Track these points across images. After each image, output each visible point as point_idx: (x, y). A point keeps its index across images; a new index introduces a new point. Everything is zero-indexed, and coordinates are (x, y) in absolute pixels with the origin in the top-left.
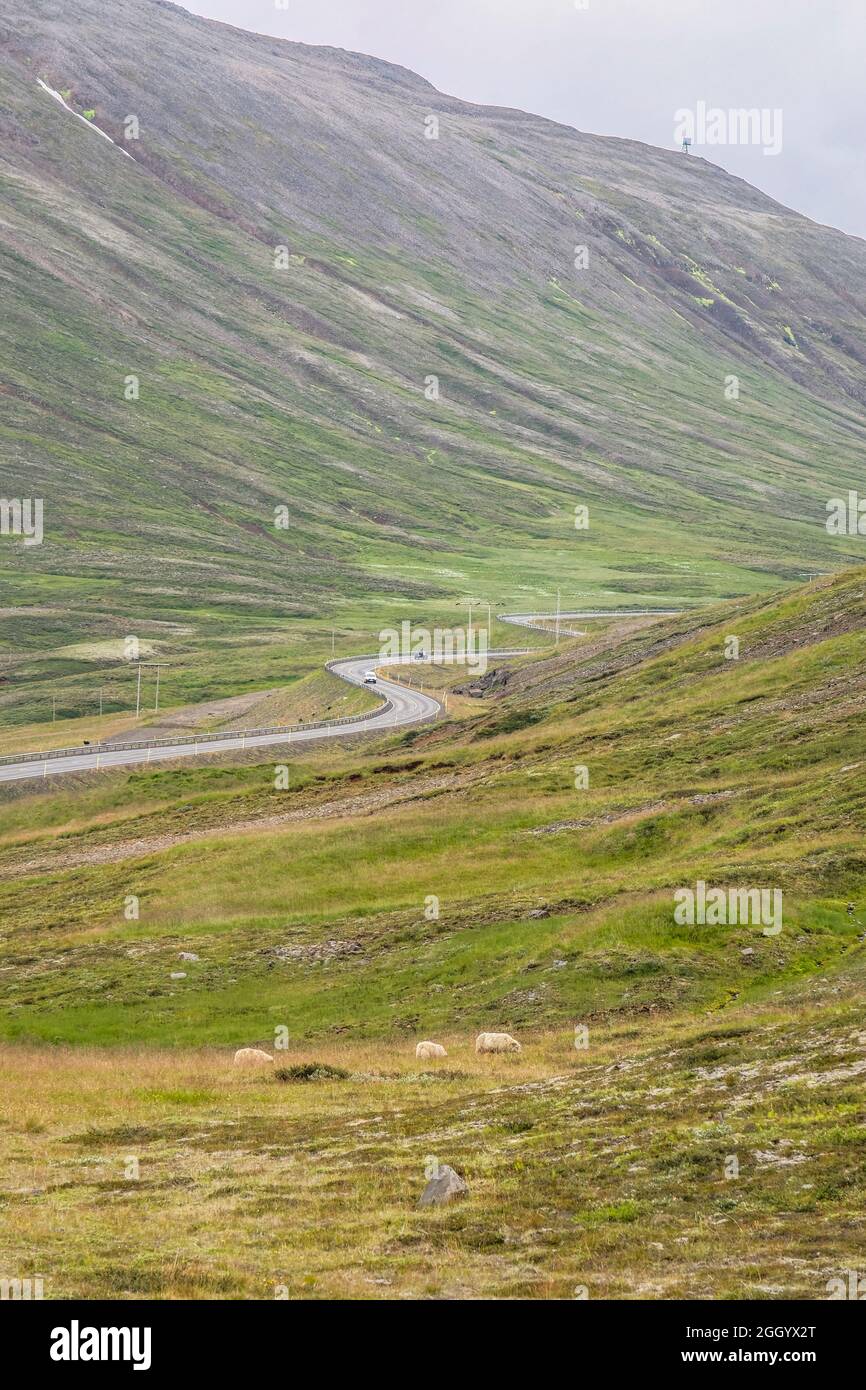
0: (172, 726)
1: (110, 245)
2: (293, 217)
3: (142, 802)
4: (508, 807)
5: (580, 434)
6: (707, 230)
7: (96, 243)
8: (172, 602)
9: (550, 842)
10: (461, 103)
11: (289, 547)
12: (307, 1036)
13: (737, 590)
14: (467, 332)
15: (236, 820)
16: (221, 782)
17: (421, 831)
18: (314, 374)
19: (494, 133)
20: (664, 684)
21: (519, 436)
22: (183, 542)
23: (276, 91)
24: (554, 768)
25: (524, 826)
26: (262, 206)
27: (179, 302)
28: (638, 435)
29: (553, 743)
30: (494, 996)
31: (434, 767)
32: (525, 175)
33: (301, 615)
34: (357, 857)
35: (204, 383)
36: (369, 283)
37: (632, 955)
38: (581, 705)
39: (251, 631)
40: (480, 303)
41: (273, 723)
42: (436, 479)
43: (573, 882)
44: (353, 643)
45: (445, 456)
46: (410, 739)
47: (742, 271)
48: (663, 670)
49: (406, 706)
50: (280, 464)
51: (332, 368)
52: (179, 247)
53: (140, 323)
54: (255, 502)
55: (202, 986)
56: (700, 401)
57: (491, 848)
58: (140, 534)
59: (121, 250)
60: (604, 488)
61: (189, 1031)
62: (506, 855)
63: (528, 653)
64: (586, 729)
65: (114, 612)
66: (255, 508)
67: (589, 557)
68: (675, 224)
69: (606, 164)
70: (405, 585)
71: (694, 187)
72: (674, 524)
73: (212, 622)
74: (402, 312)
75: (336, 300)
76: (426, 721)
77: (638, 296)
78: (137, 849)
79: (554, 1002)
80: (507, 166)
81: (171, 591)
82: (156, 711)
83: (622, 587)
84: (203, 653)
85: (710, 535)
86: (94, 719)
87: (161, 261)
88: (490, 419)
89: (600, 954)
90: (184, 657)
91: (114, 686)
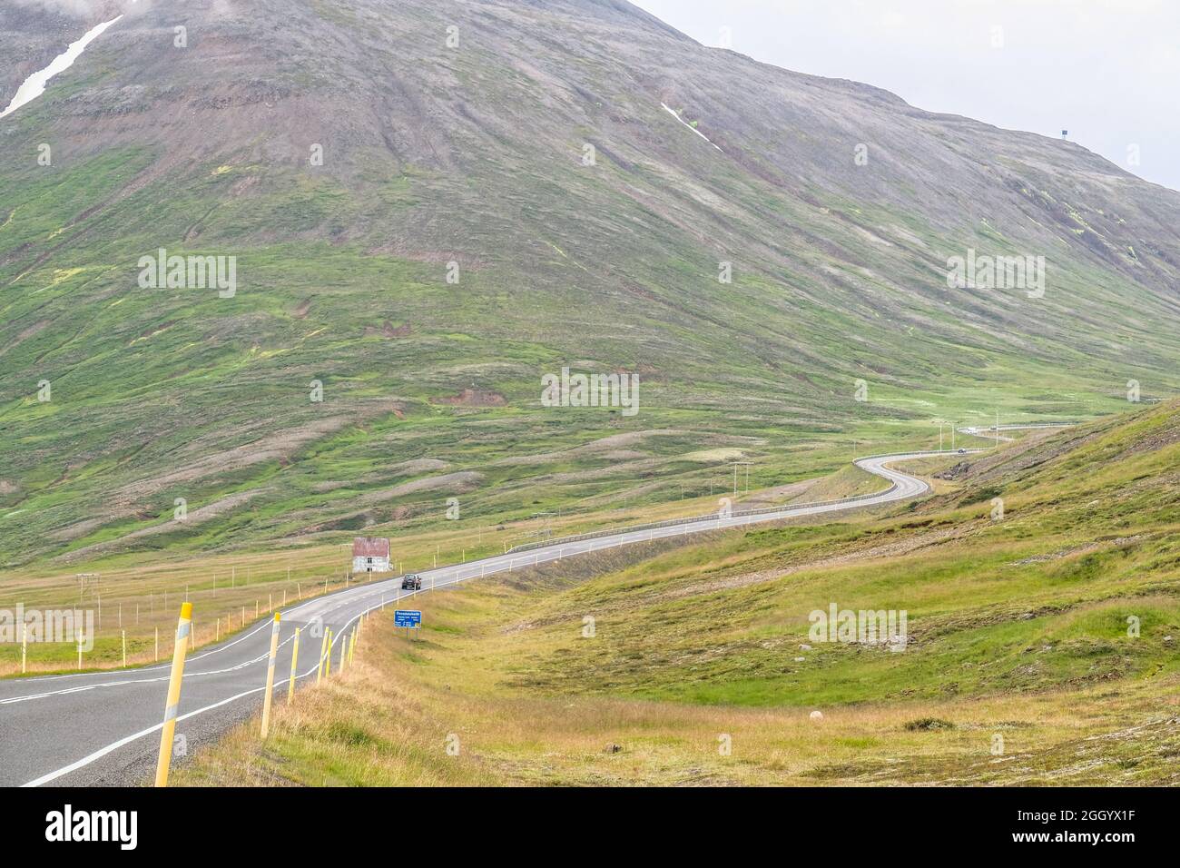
0: (758, 501)
1: (708, 204)
2: (821, 185)
3: (755, 549)
4: (995, 548)
5: (1004, 316)
6: (1079, 187)
7: (699, 203)
8: (752, 424)
9: (1026, 570)
10: (924, 112)
11: (824, 389)
12: (887, 697)
13: (1104, 411)
14: (931, 253)
15: (816, 560)
16: (805, 536)
17: (942, 564)
18: (837, 281)
19: (944, 130)
20: (1079, 469)
21: (965, 317)
22: (758, 387)
23: (808, 106)
24: (1021, 523)
25: (1007, 560)
26: (802, 178)
27: (751, 238)
28: (1039, 315)
29: (1016, 508)
30: (1005, 669)
31: (940, 524)
32: (965, 155)
33: (832, 431)
34: (902, 581)
35: (769, 289)
36: (869, 224)
37: (1094, 642)
38: (1025, 483)
39: (802, 441)
40: (938, 235)
41: (821, 499)
42: (914, 345)
43: (1046, 597)
44: (867, 448)
45: (919, 330)
46: (913, 507)
47: (1101, 212)
48: (1077, 460)
49: (906, 487)
50: (817, 337)
51: (848, 278)
52: (750, 204)
53: (728, 252)
54: (802, 361)
55: (815, 666)
56: (1077, 294)
57: (988, 574)
58: (731, 383)
59: (715, 207)
60: (1019, 348)
61: (810, 695)
62: (998, 579)
63: (979, 452)
64: (1036, 498)
65: (717, 431)
66: (802, 365)
67: (1011, 392)
68: (1058, 184)
69: (1015, 147)
70: (897, 411)
71: (1070, 160)
72: (1063, 370)
73: (777, 436)
74: (890, 242)
75: (849, 235)
76: (919, 495)
77: (1038, 229)
78: (755, 579)
79: (1045, 673)
80: (954, 151)
81: (751, 418)
82: (746, 492)
83: (1032, 410)
84: (773, 456)
85: (1085, 376)
86: (707, 498)
87: (741, 214)
88: (946, 307)
89: (1073, 641)
90: (762, 458)
91: (719, 477)
